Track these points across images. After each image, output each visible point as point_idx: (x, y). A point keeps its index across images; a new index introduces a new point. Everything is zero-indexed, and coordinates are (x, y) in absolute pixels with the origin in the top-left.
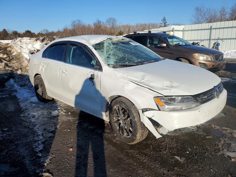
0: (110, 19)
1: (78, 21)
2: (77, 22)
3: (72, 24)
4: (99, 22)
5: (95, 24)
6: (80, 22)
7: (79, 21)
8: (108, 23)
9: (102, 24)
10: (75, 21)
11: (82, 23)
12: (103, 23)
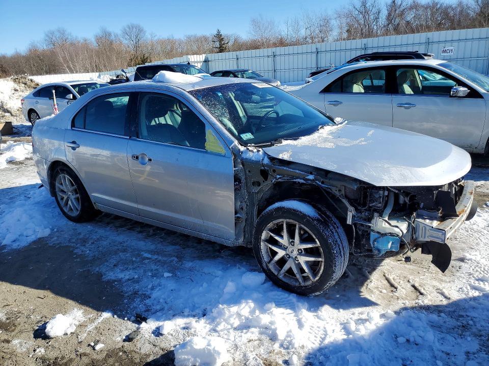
0: (131, 27)
1: (59, 31)
2: (58, 35)
3: (47, 38)
4: (107, 34)
5: (98, 39)
6: (63, 34)
7: (62, 32)
8: (127, 36)
9: (113, 37)
10: (53, 33)
11: (70, 37)
12: (116, 35)
